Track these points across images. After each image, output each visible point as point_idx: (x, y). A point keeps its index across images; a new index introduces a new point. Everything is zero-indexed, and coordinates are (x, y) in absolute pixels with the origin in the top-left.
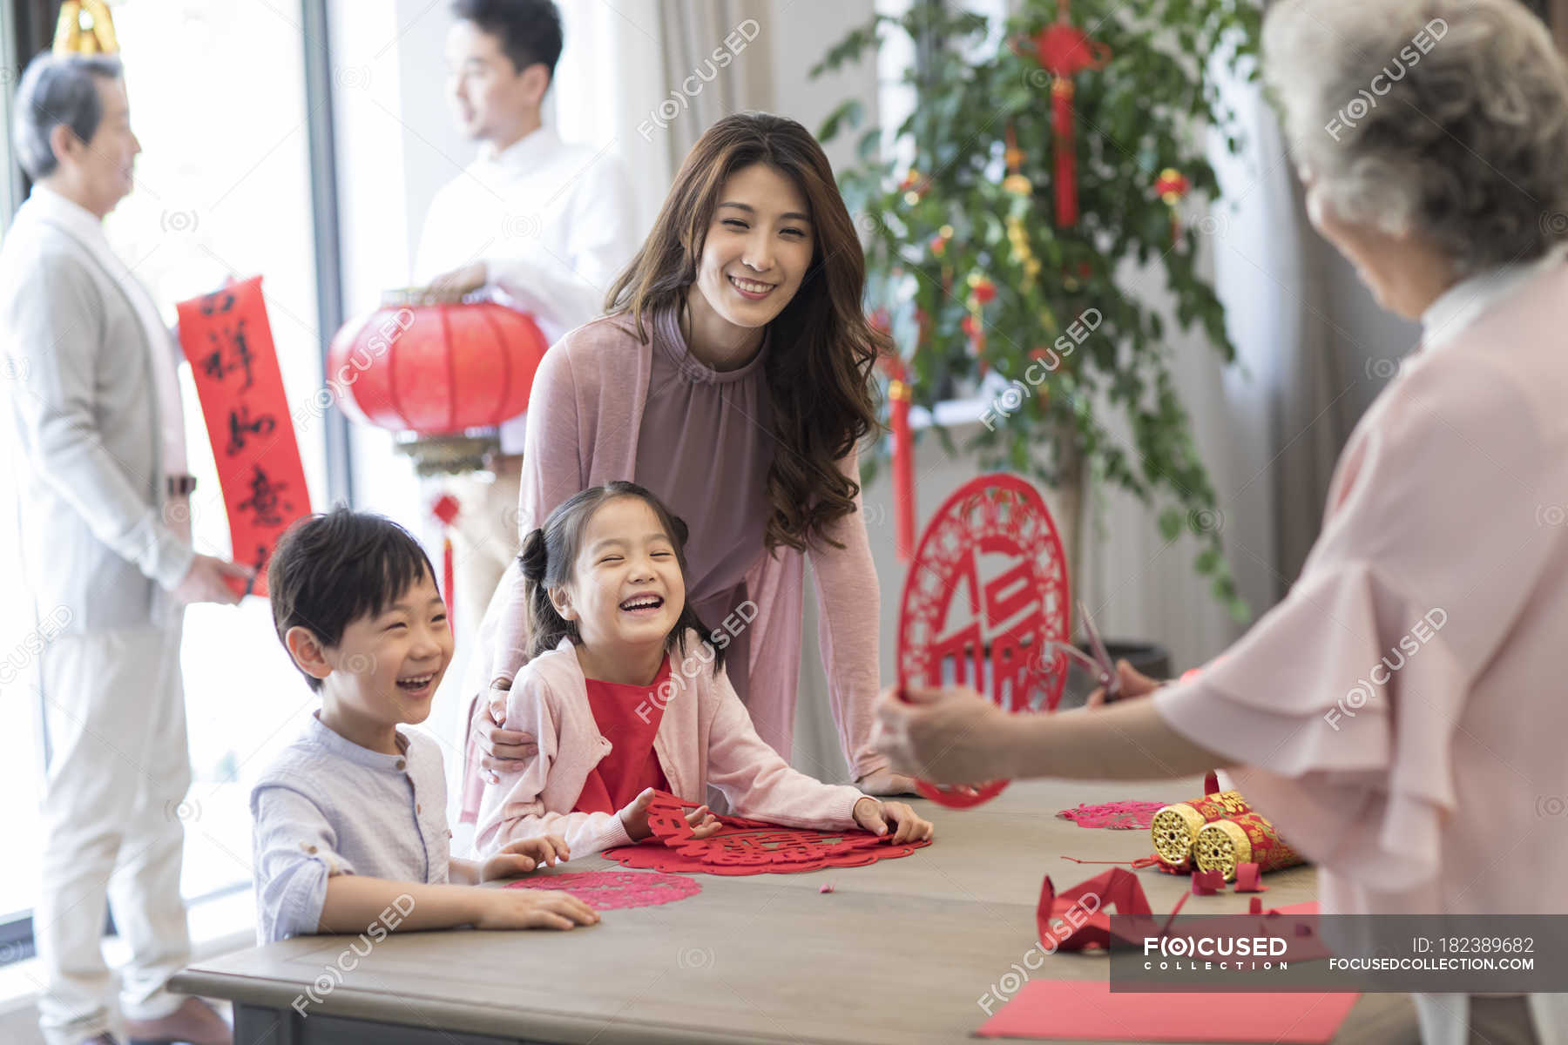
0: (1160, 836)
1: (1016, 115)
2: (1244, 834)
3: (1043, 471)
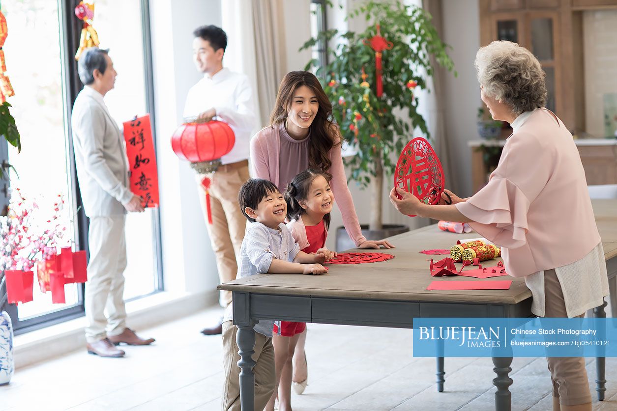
0: (453, 253)
1: (364, 63)
2: (474, 251)
3: (371, 172)
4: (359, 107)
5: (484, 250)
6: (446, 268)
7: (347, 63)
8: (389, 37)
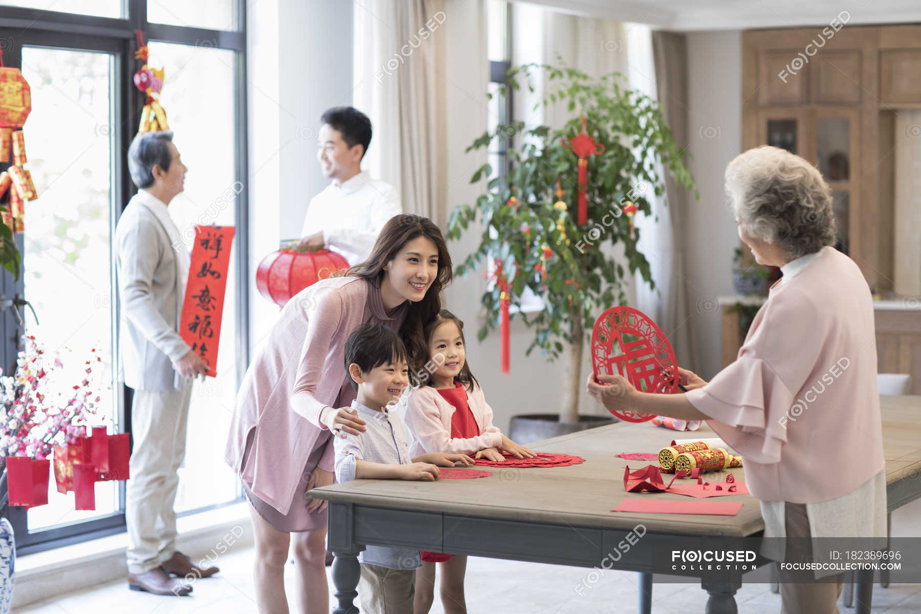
0: (662, 459)
1: (561, 173)
2: (694, 458)
3: (565, 336)
4: (550, 239)
5: (709, 456)
6: (648, 480)
7: (536, 173)
8: (600, 137)
